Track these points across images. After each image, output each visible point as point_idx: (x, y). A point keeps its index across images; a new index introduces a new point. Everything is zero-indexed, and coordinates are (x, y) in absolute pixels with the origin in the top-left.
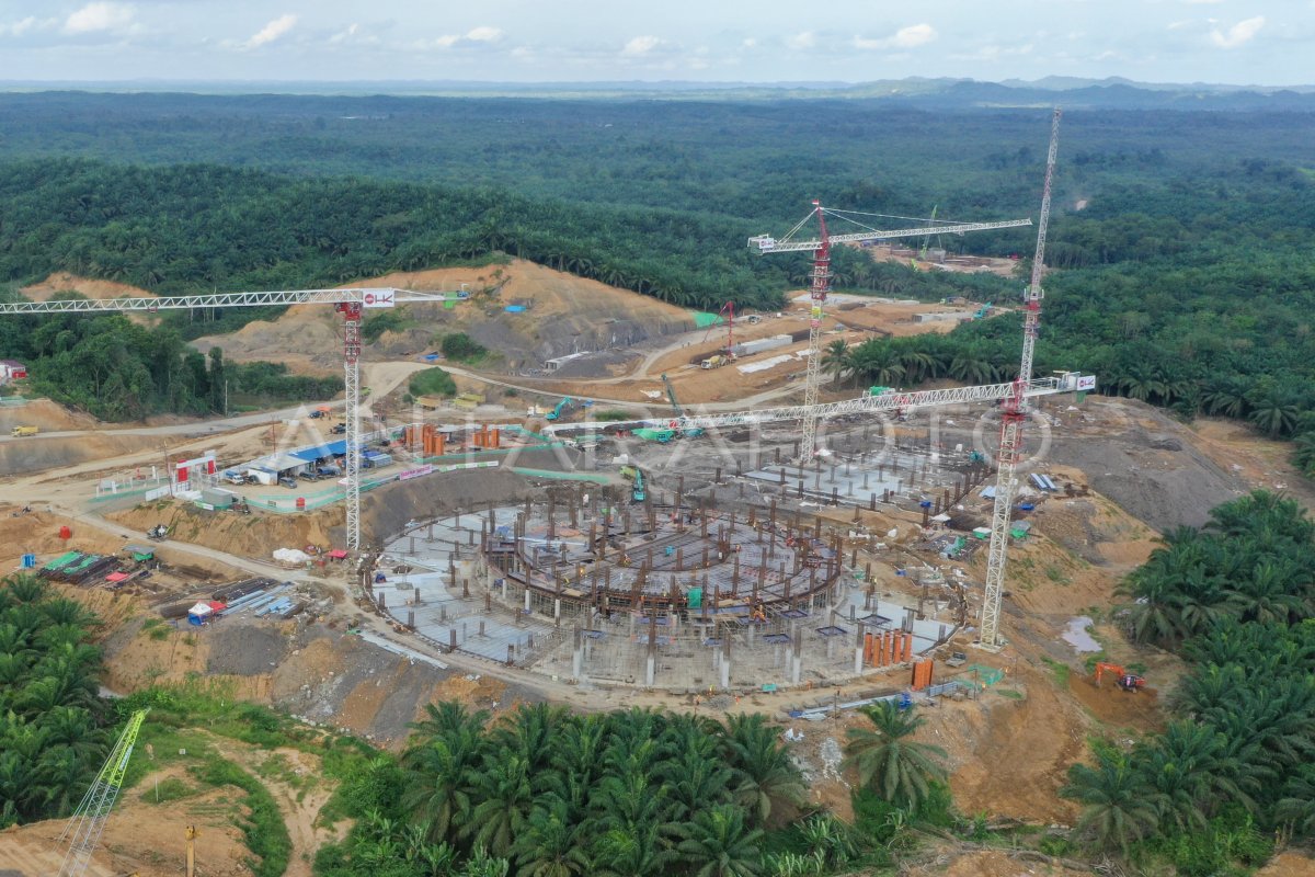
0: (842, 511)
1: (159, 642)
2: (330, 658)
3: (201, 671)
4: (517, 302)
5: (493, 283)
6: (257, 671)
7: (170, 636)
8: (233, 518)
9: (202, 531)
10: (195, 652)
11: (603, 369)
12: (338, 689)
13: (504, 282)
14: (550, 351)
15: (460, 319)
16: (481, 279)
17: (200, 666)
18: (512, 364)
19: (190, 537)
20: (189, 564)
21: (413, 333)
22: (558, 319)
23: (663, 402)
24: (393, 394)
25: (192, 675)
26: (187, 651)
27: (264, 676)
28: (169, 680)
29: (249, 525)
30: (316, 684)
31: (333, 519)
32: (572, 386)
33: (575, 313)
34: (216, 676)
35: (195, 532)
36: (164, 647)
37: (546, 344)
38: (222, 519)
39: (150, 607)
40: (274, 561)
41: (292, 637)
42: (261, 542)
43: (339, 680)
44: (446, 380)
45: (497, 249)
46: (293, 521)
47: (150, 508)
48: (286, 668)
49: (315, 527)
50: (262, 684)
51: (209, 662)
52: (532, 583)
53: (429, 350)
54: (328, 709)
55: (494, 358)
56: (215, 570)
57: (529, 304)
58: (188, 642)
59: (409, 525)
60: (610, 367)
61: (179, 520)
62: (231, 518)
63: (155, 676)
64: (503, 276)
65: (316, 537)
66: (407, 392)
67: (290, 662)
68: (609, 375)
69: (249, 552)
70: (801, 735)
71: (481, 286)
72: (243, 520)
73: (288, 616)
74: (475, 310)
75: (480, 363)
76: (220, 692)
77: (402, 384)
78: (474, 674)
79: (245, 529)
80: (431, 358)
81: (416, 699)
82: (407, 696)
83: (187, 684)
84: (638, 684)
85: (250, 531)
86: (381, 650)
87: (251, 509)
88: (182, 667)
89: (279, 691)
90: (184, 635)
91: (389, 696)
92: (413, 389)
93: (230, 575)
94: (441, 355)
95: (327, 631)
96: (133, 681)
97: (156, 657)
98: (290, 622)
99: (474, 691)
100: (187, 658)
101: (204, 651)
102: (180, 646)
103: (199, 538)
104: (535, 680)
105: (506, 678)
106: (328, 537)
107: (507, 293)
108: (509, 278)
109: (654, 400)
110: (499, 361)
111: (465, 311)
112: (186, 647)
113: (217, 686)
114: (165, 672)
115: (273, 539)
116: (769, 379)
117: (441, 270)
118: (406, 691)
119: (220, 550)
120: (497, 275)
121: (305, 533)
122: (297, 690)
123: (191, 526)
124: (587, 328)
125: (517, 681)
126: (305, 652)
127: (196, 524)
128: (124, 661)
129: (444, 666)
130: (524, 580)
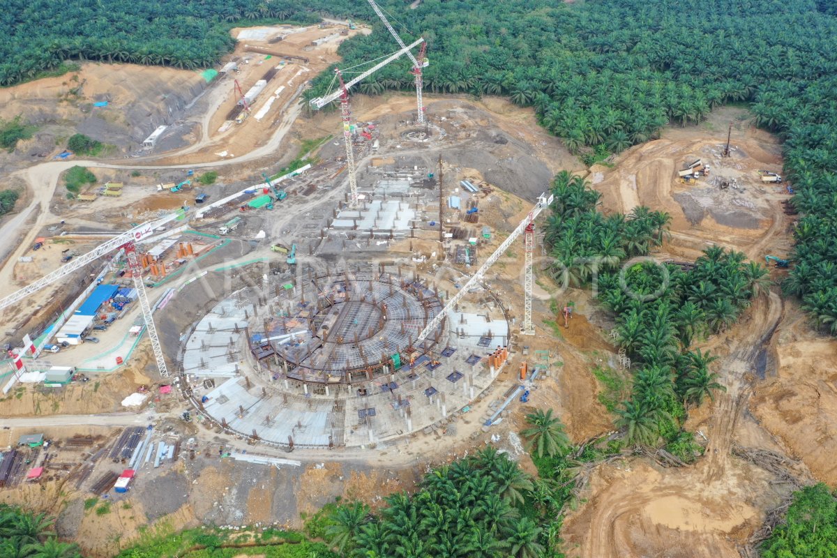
0: (400, 244)
1: (107, 515)
2: (221, 479)
3: (145, 523)
4: (99, 98)
5: (74, 85)
6: (179, 505)
7: (111, 508)
8: (81, 388)
9: (61, 403)
10: (134, 512)
11: (182, 140)
12: (237, 498)
13: (82, 84)
14: (141, 133)
15: (64, 117)
16: (64, 84)
17: (142, 520)
18: (124, 150)
19: (54, 410)
20: (71, 435)
21: (39, 137)
22: (133, 106)
23: (230, 158)
24: (56, 194)
25: (141, 528)
26: (128, 513)
27: (184, 507)
28: (129, 538)
29: (96, 391)
30: (221, 500)
31: (143, 361)
32: (171, 159)
33: (140, 98)
34: (156, 521)
35: (56, 406)
36: (111, 518)
37: (136, 129)
38: (72, 391)
39: (78, 488)
40: (124, 409)
41: (187, 472)
42: (108, 398)
43: (234, 491)
44: (86, 173)
45: (65, 59)
46: (121, 375)
47: (10, 398)
48: (195, 495)
49: (137, 373)
50: (186, 512)
51: (147, 514)
52: (307, 379)
53: (58, 150)
54: (239, 514)
55: (109, 149)
56: (94, 434)
57: (107, 98)
58: (126, 507)
59: (181, 339)
60: (186, 137)
61: (39, 401)
62: (78, 388)
63: (117, 540)
64: (80, 78)
65: (141, 379)
66: (67, 191)
67: (196, 490)
68: (187, 144)
69: (104, 410)
70: (498, 436)
71: (66, 89)
72: (89, 387)
73: (175, 458)
74: (72, 109)
75: (101, 153)
76: (164, 531)
77: (58, 185)
78: (320, 463)
79: (94, 394)
80: (64, 157)
81: (292, 489)
82: (286, 490)
83: (142, 536)
84: (405, 433)
85: (98, 394)
86: (253, 464)
87: (87, 375)
88: (131, 526)
89: (201, 512)
90: (120, 503)
91: (274, 493)
92: (70, 187)
93: (106, 433)
94: (69, 152)
95: (207, 461)
96: (105, 550)
97: (110, 527)
98: (179, 463)
99: (326, 475)
100: (131, 518)
101: (139, 509)
102: (122, 512)
103: (61, 409)
104: (354, 453)
105: (337, 458)
106: (147, 375)
107: (88, 92)
108: (85, 80)
109: (226, 158)
110: (113, 150)
111: (66, 111)
112: (126, 511)
113: (161, 528)
114: (122, 535)
115: (114, 392)
116: (273, 118)
117: (33, 82)
118: (283, 486)
119: (82, 413)
120: (75, 78)
121: (133, 379)
122: (212, 507)
123: (50, 402)
124: (152, 108)
125: (344, 458)
126: (201, 480)
127: (53, 400)
128: (87, 537)
129: (298, 464)
130: (302, 379)
